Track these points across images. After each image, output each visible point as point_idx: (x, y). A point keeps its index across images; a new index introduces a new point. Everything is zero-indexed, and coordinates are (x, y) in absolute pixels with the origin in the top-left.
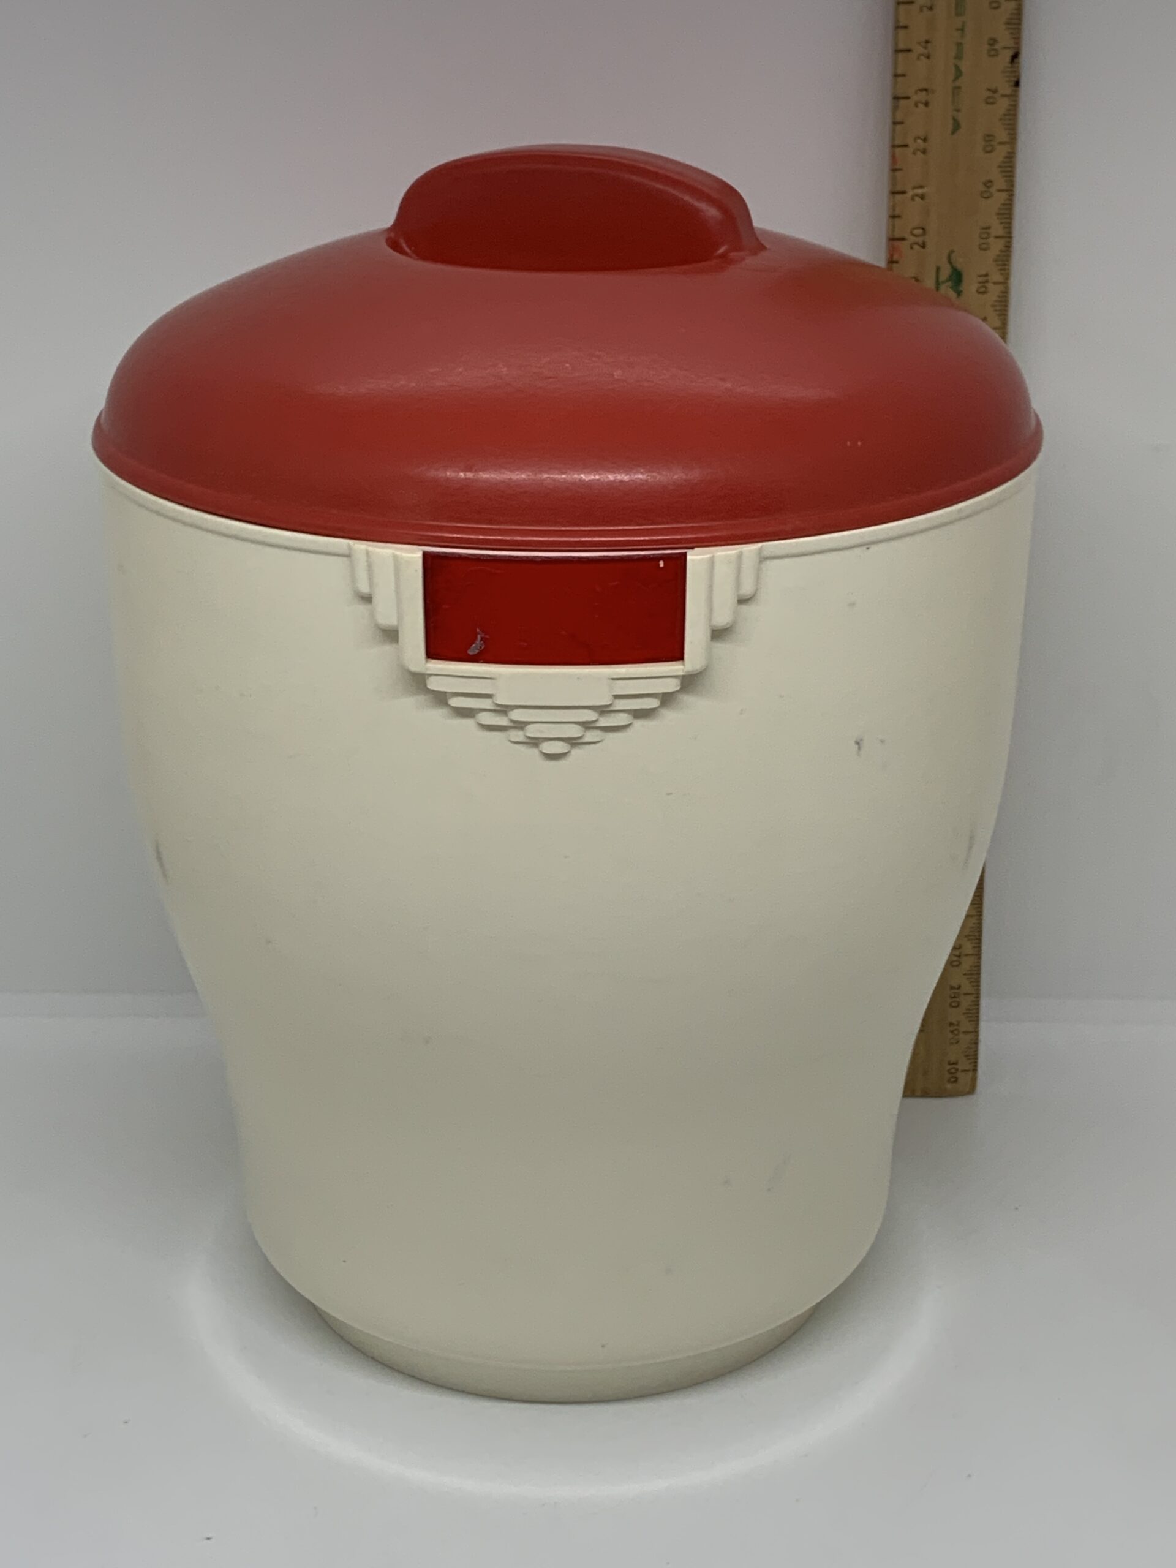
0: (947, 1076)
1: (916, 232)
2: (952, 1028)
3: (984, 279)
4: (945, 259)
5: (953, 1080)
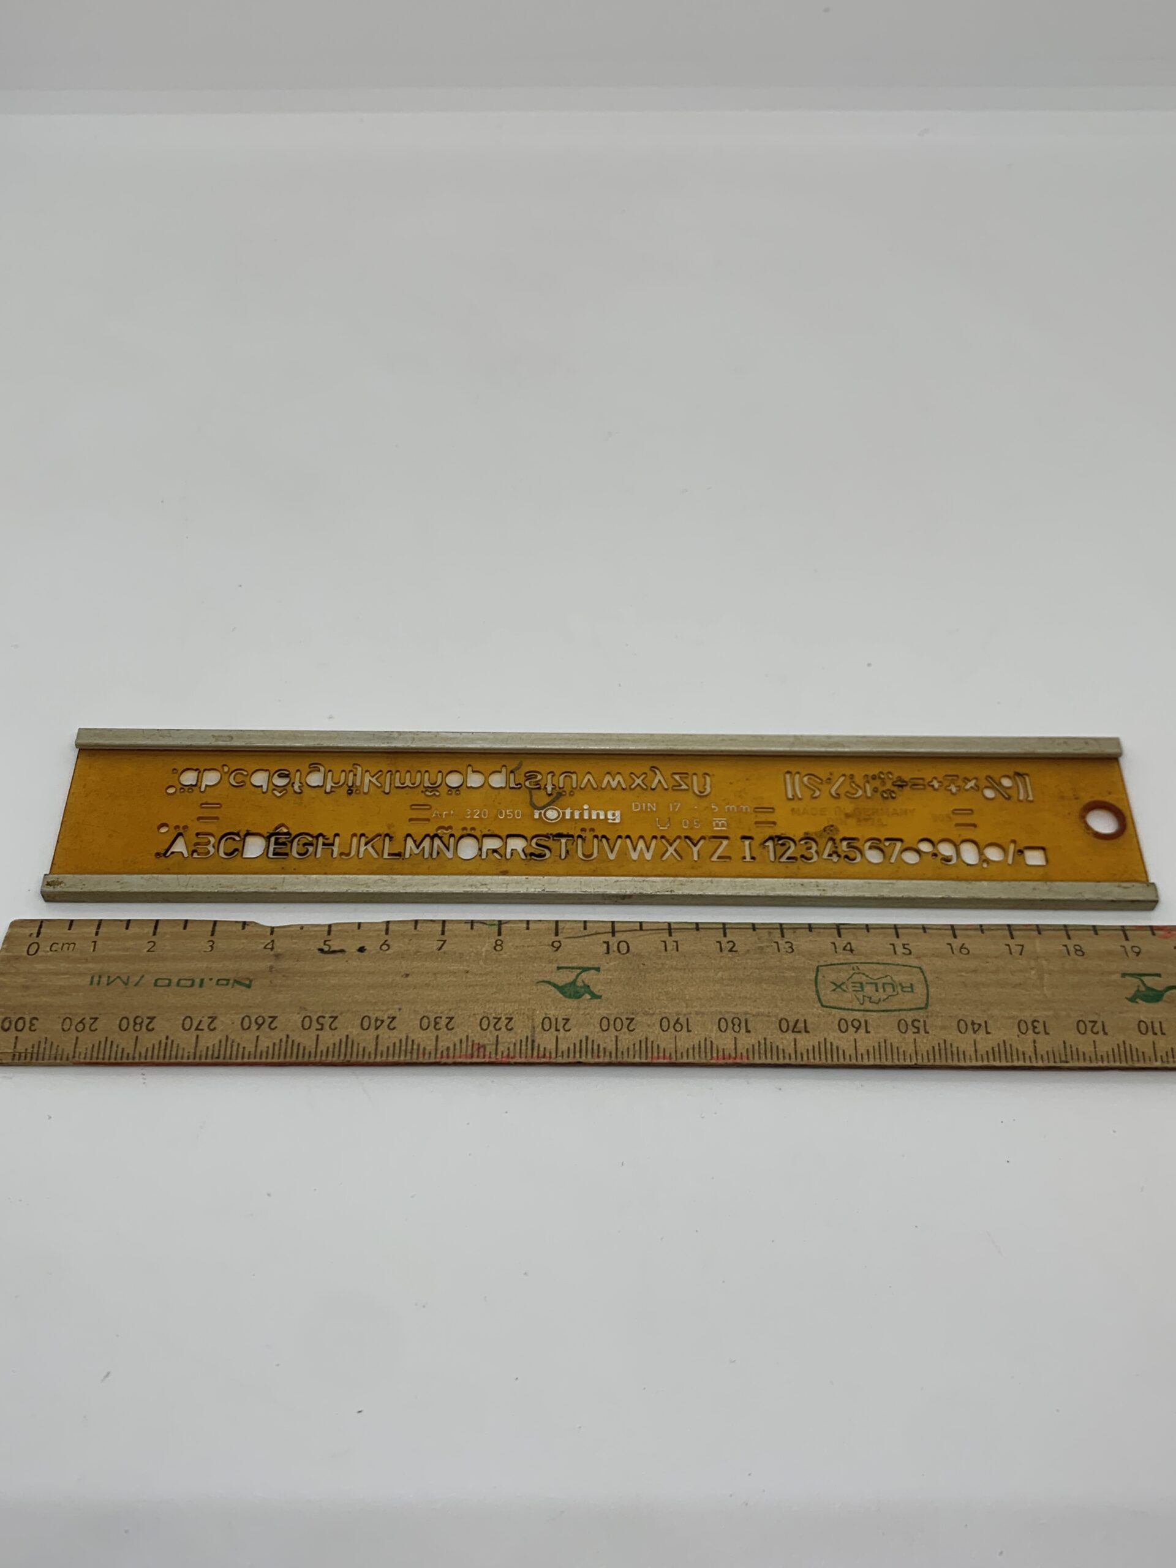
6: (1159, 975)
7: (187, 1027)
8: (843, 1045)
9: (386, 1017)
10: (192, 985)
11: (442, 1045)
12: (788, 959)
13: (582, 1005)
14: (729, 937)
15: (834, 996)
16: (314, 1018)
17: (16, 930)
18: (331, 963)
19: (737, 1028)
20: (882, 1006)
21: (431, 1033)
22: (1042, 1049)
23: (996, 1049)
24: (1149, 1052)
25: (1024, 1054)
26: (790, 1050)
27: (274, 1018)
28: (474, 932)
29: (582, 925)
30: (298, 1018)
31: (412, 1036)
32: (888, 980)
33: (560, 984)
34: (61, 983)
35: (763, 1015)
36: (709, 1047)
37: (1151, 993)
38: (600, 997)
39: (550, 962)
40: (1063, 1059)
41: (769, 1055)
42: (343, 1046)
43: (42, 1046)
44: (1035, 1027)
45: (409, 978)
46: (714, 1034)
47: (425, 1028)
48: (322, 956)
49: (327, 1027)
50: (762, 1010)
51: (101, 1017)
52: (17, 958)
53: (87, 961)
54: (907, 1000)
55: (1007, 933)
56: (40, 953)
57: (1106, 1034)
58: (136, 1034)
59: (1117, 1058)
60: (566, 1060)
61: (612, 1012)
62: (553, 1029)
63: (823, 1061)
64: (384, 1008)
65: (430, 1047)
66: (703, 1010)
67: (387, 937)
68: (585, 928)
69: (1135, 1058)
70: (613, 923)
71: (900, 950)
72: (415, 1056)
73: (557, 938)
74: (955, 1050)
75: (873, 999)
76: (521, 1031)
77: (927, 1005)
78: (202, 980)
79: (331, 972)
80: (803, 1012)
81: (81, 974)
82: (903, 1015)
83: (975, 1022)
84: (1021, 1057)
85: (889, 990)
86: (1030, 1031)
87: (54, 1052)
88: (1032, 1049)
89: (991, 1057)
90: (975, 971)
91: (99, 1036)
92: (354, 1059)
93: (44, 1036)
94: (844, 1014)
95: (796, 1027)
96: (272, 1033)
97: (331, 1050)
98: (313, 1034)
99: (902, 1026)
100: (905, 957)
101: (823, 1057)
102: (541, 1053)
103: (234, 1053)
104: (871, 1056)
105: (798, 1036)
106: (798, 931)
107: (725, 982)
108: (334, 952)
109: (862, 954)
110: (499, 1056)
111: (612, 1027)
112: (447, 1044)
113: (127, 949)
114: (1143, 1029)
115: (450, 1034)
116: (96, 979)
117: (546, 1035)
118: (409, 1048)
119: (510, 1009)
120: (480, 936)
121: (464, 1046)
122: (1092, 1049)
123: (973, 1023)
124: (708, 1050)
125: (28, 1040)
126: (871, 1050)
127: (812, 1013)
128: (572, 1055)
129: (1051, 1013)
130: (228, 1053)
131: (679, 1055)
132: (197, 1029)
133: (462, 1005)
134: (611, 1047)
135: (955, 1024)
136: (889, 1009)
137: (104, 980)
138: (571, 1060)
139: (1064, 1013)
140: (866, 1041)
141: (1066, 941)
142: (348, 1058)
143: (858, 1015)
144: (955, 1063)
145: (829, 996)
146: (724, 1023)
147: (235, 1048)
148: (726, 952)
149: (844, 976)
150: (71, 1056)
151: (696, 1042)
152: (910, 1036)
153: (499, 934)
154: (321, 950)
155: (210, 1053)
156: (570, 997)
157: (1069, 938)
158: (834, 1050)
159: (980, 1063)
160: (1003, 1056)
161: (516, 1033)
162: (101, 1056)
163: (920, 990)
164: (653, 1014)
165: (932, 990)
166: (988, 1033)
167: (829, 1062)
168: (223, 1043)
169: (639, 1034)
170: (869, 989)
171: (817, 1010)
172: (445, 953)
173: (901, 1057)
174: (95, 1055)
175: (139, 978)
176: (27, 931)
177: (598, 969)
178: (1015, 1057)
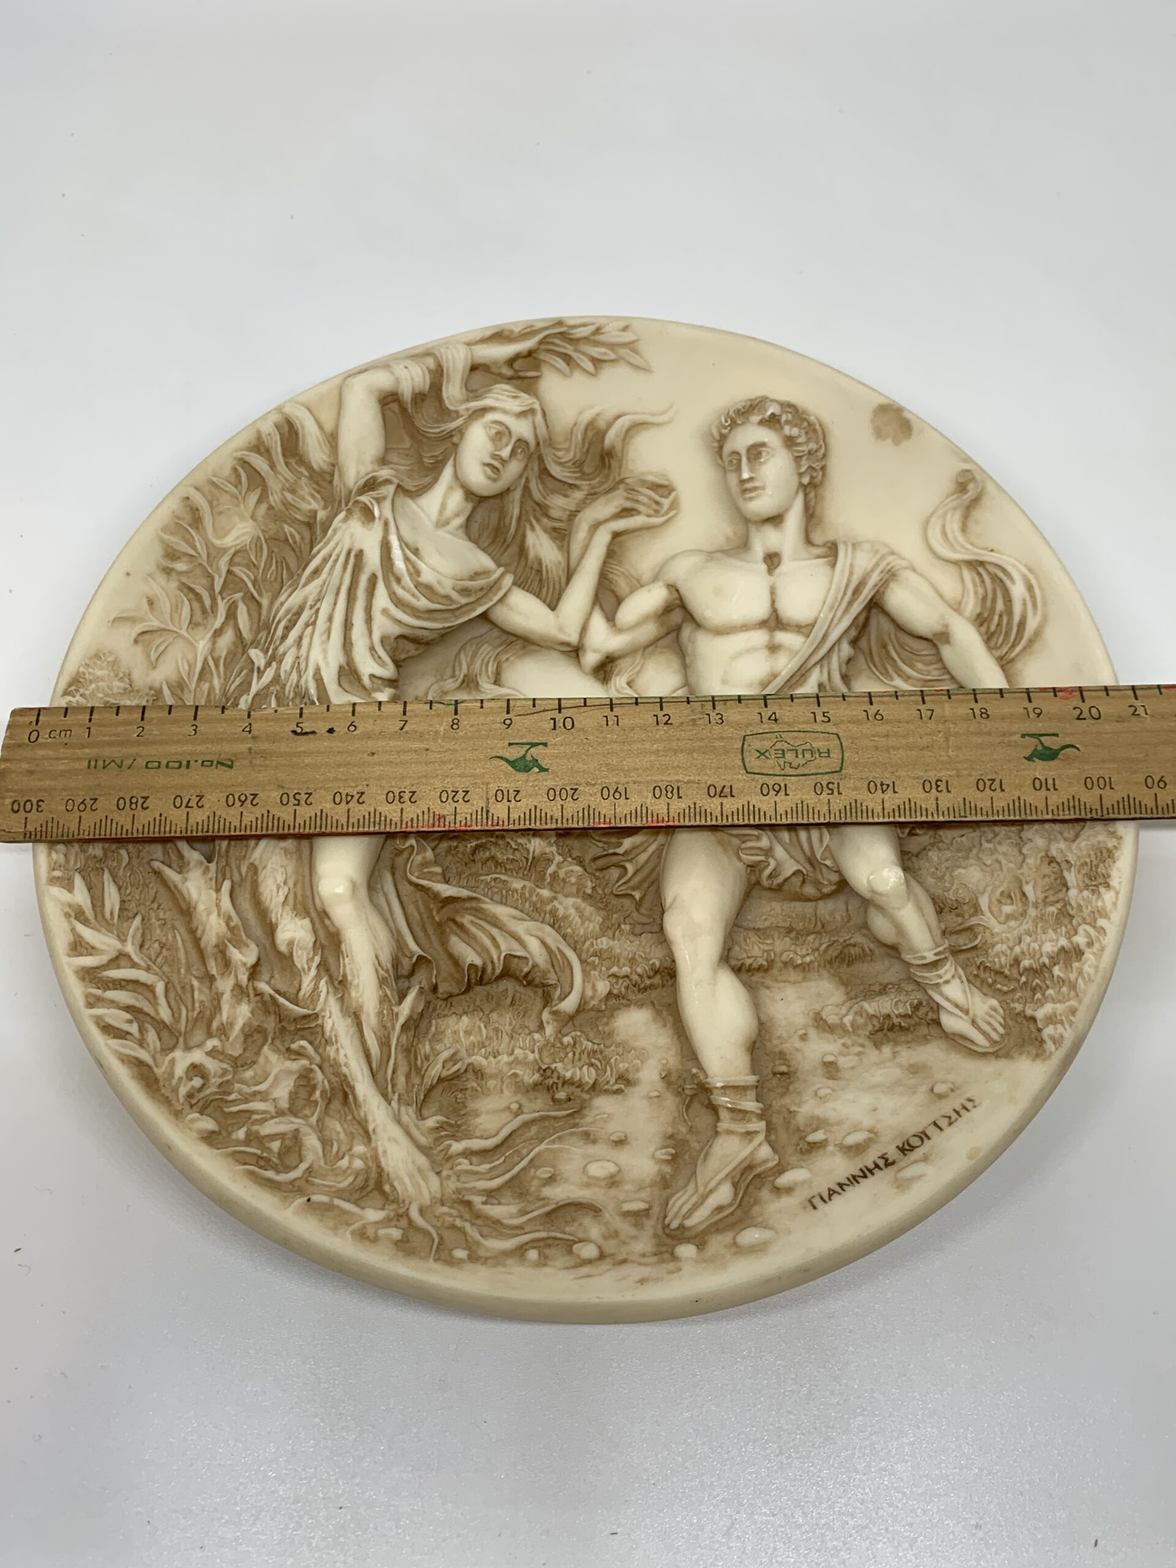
0: (22, 801)
1: (1094, 711)
2: (89, 802)
3: (1050, 786)
4: (1068, 741)
5: (16, 807)
6: (1056, 735)
7: (178, 805)
8: (764, 808)
9: (355, 793)
10: (180, 767)
11: (407, 817)
12: (717, 729)
13: (531, 778)
14: (665, 711)
15: (758, 763)
16: (291, 795)
17: (18, 718)
18: (303, 744)
19: (669, 795)
20: (800, 771)
21: (396, 806)
22: (943, 807)
23: (902, 807)
24: (1041, 806)
25: (927, 810)
26: (717, 812)
27: (255, 795)
28: (433, 712)
29: (531, 703)
30: (276, 794)
31: (379, 809)
32: (808, 746)
33: (511, 759)
34: (62, 767)
35: (694, 782)
36: (644, 811)
37: (1048, 752)
38: (547, 770)
39: (503, 739)
40: (962, 814)
41: (698, 818)
42: (318, 819)
43: (50, 825)
44: (938, 786)
45: (375, 757)
46: (649, 800)
47: (390, 799)
48: (296, 737)
49: (302, 802)
50: (692, 778)
51: (101, 799)
52: (20, 746)
53: (83, 747)
54: (824, 764)
55: (920, 698)
56: (40, 740)
57: (1003, 790)
58: (132, 813)
59: (1012, 812)
60: (517, 827)
61: (558, 784)
62: (505, 800)
63: (746, 822)
64: (353, 784)
65: (396, 818)
66: (639, 779)
67: (353, 719)
68: (534, 706)
69: (1028, 812)
70: (560, 700)
71: (819, 718)
72: (383, 827)
73: (508, 716)
74: (864, 808)
75: (794, 764)
76: (478, 803)
77: (841, 768)
78: (188, 762)
79: (305, 752)
80: (729, 778)
81: (79, 759)
82: (819, 778)
83: (886, 782)
84: (924, 813)
85: (808, 755)
86: (934, 790)
87: (60, 830)
88: (934, 806)
89: (897, 814)
90: (887, 736)
91: (100, 815)
92: (329, 830)
93: (50, 816)
94: (766, 779)
95: (723, 792)
96: (254, 809)
97: (308, 823)
98: (290, 808)
99: (818, 789)
100: (825, 725)
101: (746, 818)
102: (495, 822)
103: (222, 827)
104: (789, 816)
105: (725, 801)
106: (729, 703)
107: (661, 753)
108: (306, 733)
109: (785, 723)
110: (458, 825)
111: (558, 798)
112: (411, 816)
113: (118, 735)
114: (1038, 786)
115: (413, 807)
116: (93, 763)
117: (499, 805)
118: (377, 820)
119: (467, 783)
120: (438, 715)
121: (426, 816)
122: (989, 804)
123: (882, 784)
124: (644, 815)
125: (36, 820)
126: (789, 810)
127: (739, 781)
128: (522, 823)
129: (954, 772)
130: (216, 827)
131: (618, 820)
132: (187, 806)
133: (424, 780)
134: (558, 815)
135: (865, 786)
136: (807, 772)
137: (100, 763)
138: (522, 827)
139: (966, 772)
140: (785, 803)
141: (973, 705)
142: (323, 830)
143: (778, 779)
144: (865, 820)
145: (753, 762)
146: (657, 791)
147: (222, 823)
148: (661, 725)
149: (767, 744)
150: (76, 833)
151: (633, 808)
152: (824, 796)
153: (456, 713)
154: (294, 732)
155: (200, 828)
156: (519, 770)
157: (976, 701)
158: (755, 811)
159: (886, 820)
160: (908, 813)
161: (472, 805)
162: (103, 833)
163: (836, 755)
164: (594, 785)
165: (846, 755)
166: (895, 792)
167: (752, 822)
168: (211, 819)
169: (582, 803)
170: (790, 756)
171: (742, 776)
172: (406, 732)
173: (816, 816)
174: (97, 832)
175: (130, 762)
176: (27, 719)
177: (545, 745)
178: (918, 814)
